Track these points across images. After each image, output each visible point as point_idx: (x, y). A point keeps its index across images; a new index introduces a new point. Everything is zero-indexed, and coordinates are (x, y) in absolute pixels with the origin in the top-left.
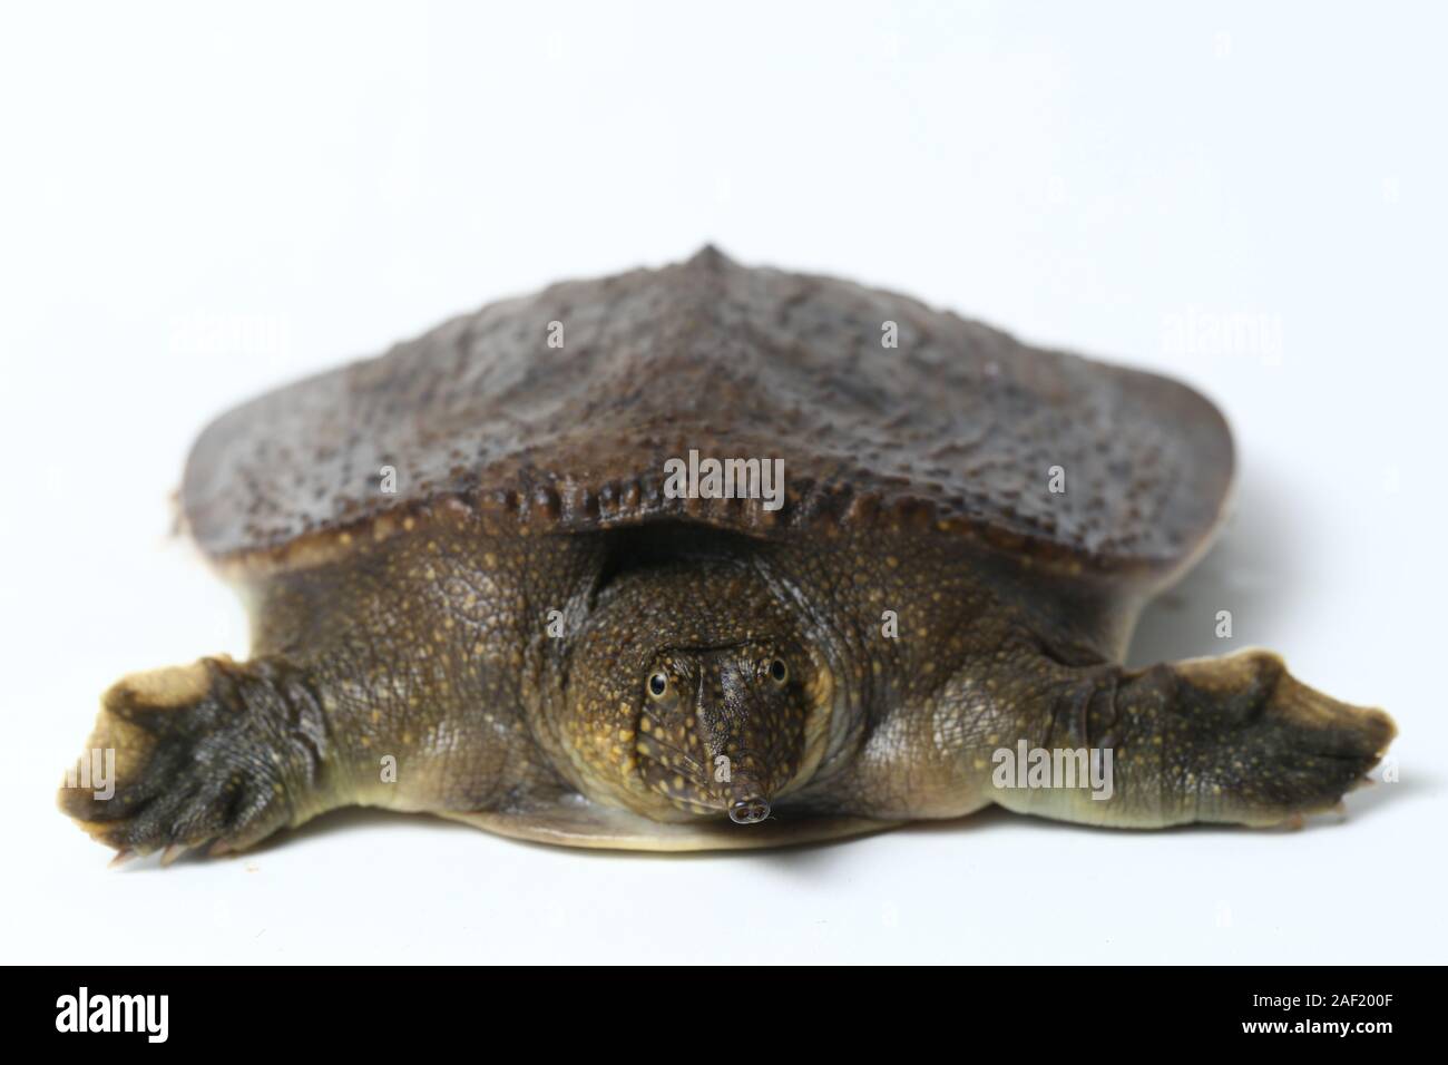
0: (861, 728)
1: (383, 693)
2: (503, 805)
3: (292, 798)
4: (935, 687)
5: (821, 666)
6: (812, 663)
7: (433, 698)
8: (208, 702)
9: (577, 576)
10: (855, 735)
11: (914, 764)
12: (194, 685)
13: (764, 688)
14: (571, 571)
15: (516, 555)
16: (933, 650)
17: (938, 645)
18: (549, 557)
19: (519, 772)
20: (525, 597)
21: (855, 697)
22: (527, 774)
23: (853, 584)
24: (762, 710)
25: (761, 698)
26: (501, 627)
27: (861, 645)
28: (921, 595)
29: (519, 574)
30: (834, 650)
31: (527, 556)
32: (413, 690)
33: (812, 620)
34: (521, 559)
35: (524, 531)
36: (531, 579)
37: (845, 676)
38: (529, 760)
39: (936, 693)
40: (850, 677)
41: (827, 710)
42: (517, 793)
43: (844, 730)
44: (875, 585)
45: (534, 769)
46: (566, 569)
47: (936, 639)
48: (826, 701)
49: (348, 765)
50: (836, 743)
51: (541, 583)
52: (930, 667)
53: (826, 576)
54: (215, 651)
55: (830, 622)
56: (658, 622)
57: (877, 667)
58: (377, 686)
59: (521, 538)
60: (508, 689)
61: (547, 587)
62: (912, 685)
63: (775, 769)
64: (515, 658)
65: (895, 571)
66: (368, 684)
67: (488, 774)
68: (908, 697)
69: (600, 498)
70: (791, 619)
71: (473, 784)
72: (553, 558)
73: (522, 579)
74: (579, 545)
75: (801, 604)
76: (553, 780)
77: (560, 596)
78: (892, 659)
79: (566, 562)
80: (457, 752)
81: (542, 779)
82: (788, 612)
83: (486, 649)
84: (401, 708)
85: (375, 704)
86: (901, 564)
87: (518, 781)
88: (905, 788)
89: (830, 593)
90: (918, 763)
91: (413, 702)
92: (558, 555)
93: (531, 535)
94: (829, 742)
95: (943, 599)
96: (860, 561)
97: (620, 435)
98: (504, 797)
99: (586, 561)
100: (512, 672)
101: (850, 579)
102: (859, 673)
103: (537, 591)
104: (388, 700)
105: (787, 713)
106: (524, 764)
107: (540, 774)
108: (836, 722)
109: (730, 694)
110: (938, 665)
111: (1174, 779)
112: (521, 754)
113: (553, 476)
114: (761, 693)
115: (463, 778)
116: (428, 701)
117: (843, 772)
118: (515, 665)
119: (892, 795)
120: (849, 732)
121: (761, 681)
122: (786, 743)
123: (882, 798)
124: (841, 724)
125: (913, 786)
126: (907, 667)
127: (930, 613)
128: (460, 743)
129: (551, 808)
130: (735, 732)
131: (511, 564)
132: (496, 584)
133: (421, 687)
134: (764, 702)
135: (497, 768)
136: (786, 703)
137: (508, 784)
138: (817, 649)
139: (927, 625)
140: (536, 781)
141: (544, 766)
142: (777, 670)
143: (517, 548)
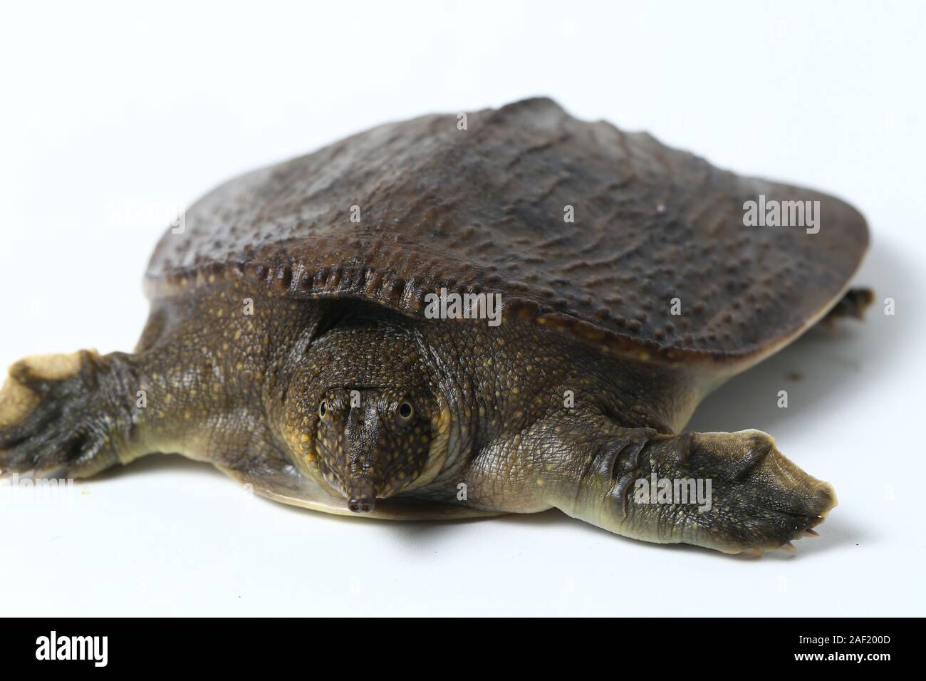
0: (468, 451)
1: (176, 384)
2: (246, 468)
3: (116, 446)
4: (523, 427)
5: (443, 407)
6: (437, 405)
7: (207, 392)
8: (78, 379)
9: (302, 327)
10: (464, 455)
11: (499, 477)
12: (71, 366)
13: (393, 421)
14: (298, 323)
15: (266, 309)
16: (522, 403)
17: (526, 400)
18: (284, 312)
19: (258, 448)
20: (270, 337)
21: (464, 429)
22: (263, 449)
23: (473, 354)
24: (389, 436)
25: (390, 427)
26: (254, 354)
27: (473, 395)
28: (518, 366)
29: (267, 321)
30: (454, 397)
31: (272, 310)
32: (195, 385)
33: (443, 374)
34: (269, 311)
35: (270, 294)
36: (274, 326)
37: (458, 415)
38: (265, 440)
39: (523, 432)
40: (461, 416)
41: (446, 437)
42: (257, 461)
43: (457, 450)
44: (487, 356)
45: (268, 447)
46: (295, 322)
47: (525, 397)
48: (445, 431)
49: (150, 428)
50: (452, 458)
51: (279, 329)
52: (519, 414)
53: (455, 346)
54: (89, 346)
55: (454, 377)
56: (338, 366)
57: (482, 410)
58: (174, 379)
59: (269, 298)
60: (254, 395)
61: (283, 332)
62: (506, 425)
63: (393, 476)
64: (258, 375)
65: (502, 348)
66: (168, 377)
67: (238, 445)
68: (503, 433)
69: (314, 278)
70: (430, 372)
71: (228, 450)
72: (287, 314)
73: (269, 325)
74: (302, 307)
75: (438, 364)
76: (279, 456)
77: (290, 340)
78: (493, 407)
79: (294, 317)
80: (220, 429)
81: (273, 454)
82: (428, 367)
83: (243, 367)
84: (185, 396)
85: (170, 389)
86: (507, 344)
87: (258, 453)
88: (491, 492)
89: (457, 358)
90: (501, 476)
91: (193, 392)
92: (290, 312)
93: (274, 297)
94: (447, 457)
95: (532, 370)
96: (478, 339)
97: (343, 236)
98: (248, 463)
99: (308, 318)
100: (256, 384)
101: (472, 350)
102: (468, 414)
103: (277, 333)
104: (178, 388)
105: (412, 439)
106: (262, 443)
107: (271, 451)
108: (452, 446)
109: (368, 423)
110: (525, 413)
111: (669, 513)
112: (261, 436)
113: (293, 259)
114: (390, 423)
115: (222, 446)
116: (203, 393)
117: (455, 477)
118: (258, 380)
119: (483, 495)
120: (461, 451)
121: (390, 417)
122: (406, 459)
123: (478, 497)
124: (456, 446)
125: (496, 490)
126: (503, 413)
127: (523, 378)
128: (222, 424)
129: (274, 475)
130: (366, 449)
131: (262, 314)
132: (253, 326)
133: (200, 383)
134: (391, 430)
135: (245, 443)
136: (412, 432)
137: (251, 454)
138: (443, 395)
139: (519, 387)
140: (268, 455)
141: (274, 446)
142: (404, 410)
143: (266, 304)
